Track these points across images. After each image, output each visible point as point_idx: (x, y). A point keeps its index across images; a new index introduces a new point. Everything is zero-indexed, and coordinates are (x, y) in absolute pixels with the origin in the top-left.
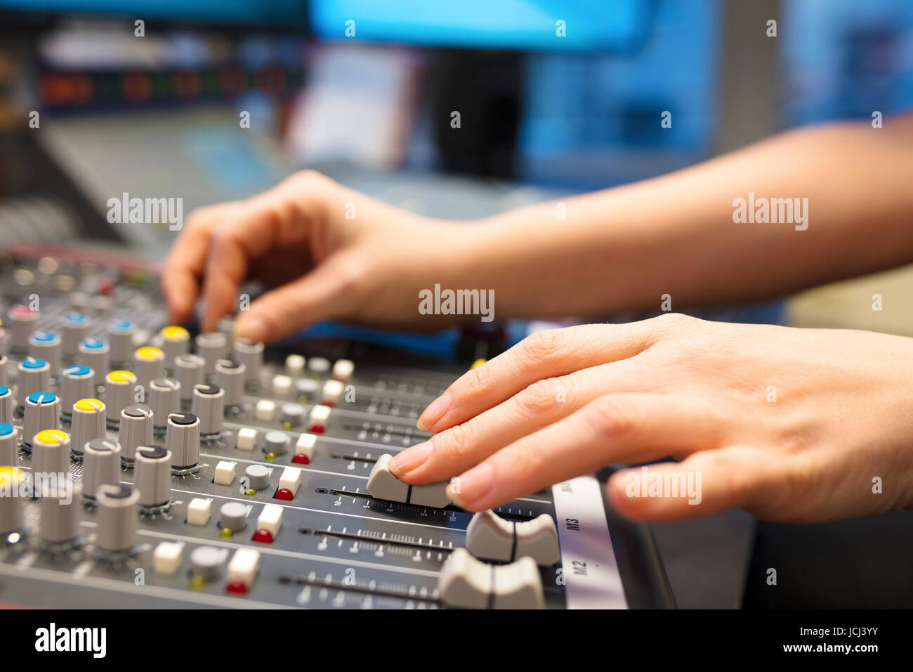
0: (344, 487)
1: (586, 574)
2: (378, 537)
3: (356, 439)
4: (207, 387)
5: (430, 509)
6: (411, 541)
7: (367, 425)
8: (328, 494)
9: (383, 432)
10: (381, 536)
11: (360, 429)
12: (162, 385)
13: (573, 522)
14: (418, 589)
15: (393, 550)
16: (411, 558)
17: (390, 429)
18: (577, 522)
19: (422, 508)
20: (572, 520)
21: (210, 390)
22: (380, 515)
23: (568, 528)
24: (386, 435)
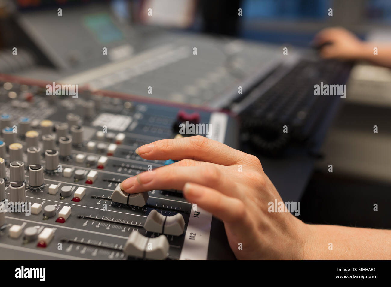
0: (103, 196)
1: (194, 240)
2: (110, 220)
3: (116, 172)
4: (50, 151)
5: (137, 207)
6: (123, 222)
7: (123, 165)
8: (96, 199)
9: (129, 168)
10: (112, 219)
11: (119, 166)
12: (32, 150)
13: (197, 214)
14: (119, 246)
15: (115, 226)
16: (121, 230)
17: (133, 166)
18: (200, 213)
19: (133, 206)
20: (197, 213)
21: (53, 152)
22: (115, 209)
23: (194, 216)
24: (130, 170)
